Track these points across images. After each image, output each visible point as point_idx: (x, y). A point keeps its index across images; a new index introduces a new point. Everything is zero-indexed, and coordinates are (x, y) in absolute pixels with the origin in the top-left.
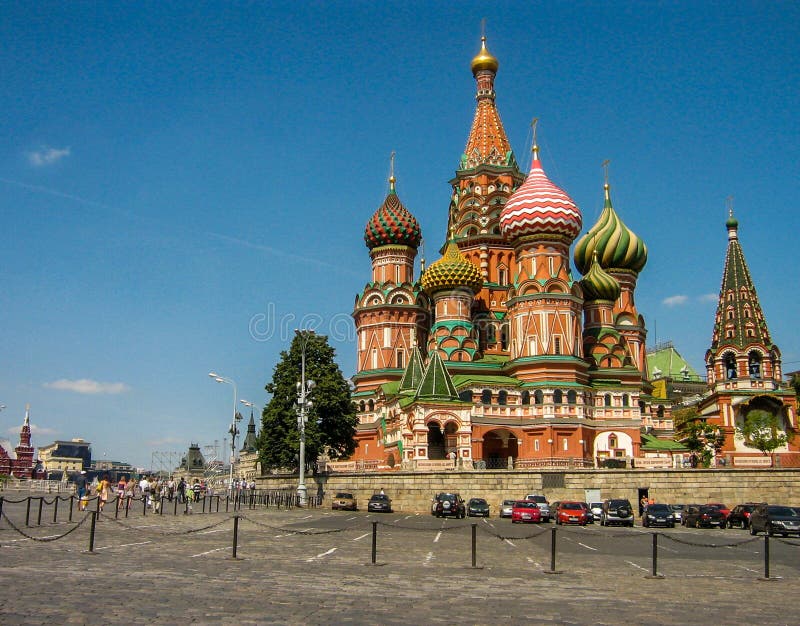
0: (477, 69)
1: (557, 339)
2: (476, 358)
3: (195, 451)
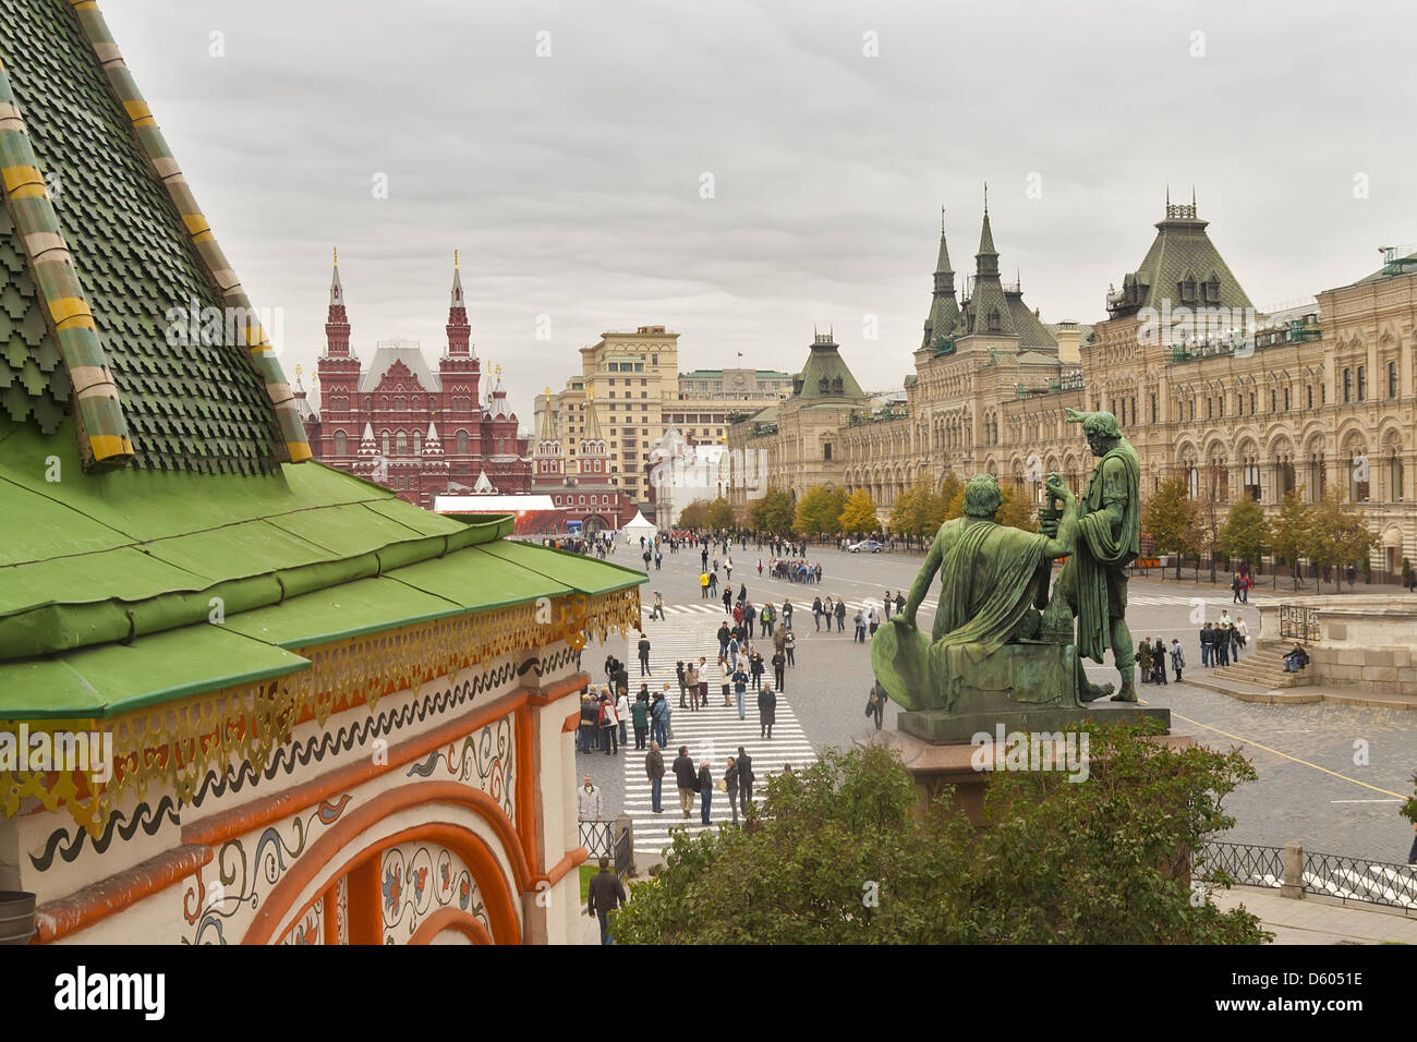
3: (827, 354)
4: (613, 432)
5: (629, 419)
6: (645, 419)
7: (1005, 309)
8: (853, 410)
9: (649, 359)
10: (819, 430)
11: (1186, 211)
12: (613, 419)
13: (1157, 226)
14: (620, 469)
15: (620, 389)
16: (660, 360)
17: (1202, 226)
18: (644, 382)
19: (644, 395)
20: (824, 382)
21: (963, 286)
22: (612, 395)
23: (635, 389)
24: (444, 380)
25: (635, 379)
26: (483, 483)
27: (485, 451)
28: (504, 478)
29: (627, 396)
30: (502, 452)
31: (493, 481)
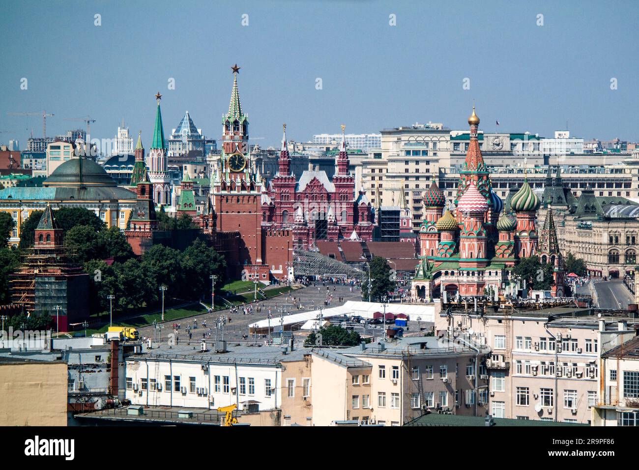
0: (470, 123)
1: (471, 253)
2: (451, 255)
4: (407, 194)
5: (417, 186)
6: (428, 186)
9: (431, 147)
12: (407, 186)
15: (412, 167)
16: (437, 147)
18: (428, 162)
19: (428, 170)
22: (407, 171)
23: (422, 167)
24: (336, 187)
25: (423, 161)
26: (354, 236)
27: (356, 220)
28: (365, 234)
29: (417, 171)
30: (363, 220)
31: (359, 235)
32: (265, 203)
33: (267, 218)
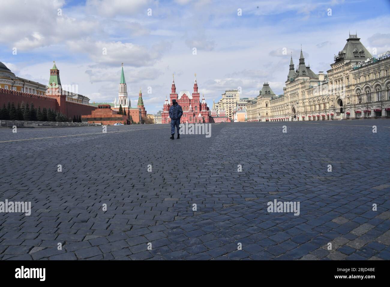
3: (267, 86)
4: (227, 108)
5: (230, 106)
6: (233, 106)
7: (306, 70)
8: (272, 97)
9: (234, 95)
10: (265, 101)
11: (354, 36)
12: (227, 106)
13: (347, 40)
14: (229, 115)
15: (228, 100)
16: (236, 95)
17: (358, 39)
18: (233, 99)
19: (233, 101)
20: (266, 92)
21: (296, 67)
22: (227, 101)
23: (231, 100)
24: (193, 97)
25: (231, 98)
26: (200, 115)
27: (200, 110)
28: (204, 114)
29: (230, 101)
30: (204, 110)
31: (202, 115)
32: (166, 104)
33: (167, 110)
